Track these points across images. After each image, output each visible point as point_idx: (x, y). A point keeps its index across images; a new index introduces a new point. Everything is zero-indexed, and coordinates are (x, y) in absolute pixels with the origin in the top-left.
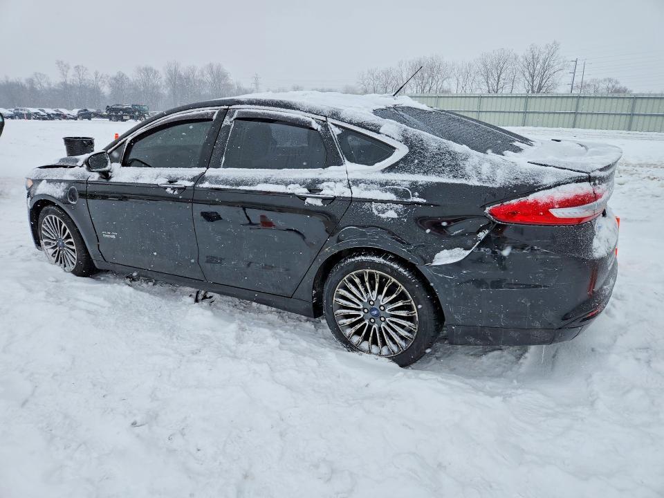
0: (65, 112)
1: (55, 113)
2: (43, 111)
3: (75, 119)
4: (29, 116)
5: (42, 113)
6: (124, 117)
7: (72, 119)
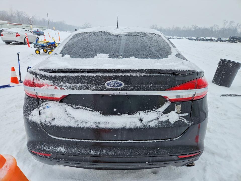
0: (213, 38)
1: (209, 39)
2: (206, 38)
3: (216, 41)
4: (200, 40)
5: (205, 39)
6: (236, 41)
7: (215, 41)
